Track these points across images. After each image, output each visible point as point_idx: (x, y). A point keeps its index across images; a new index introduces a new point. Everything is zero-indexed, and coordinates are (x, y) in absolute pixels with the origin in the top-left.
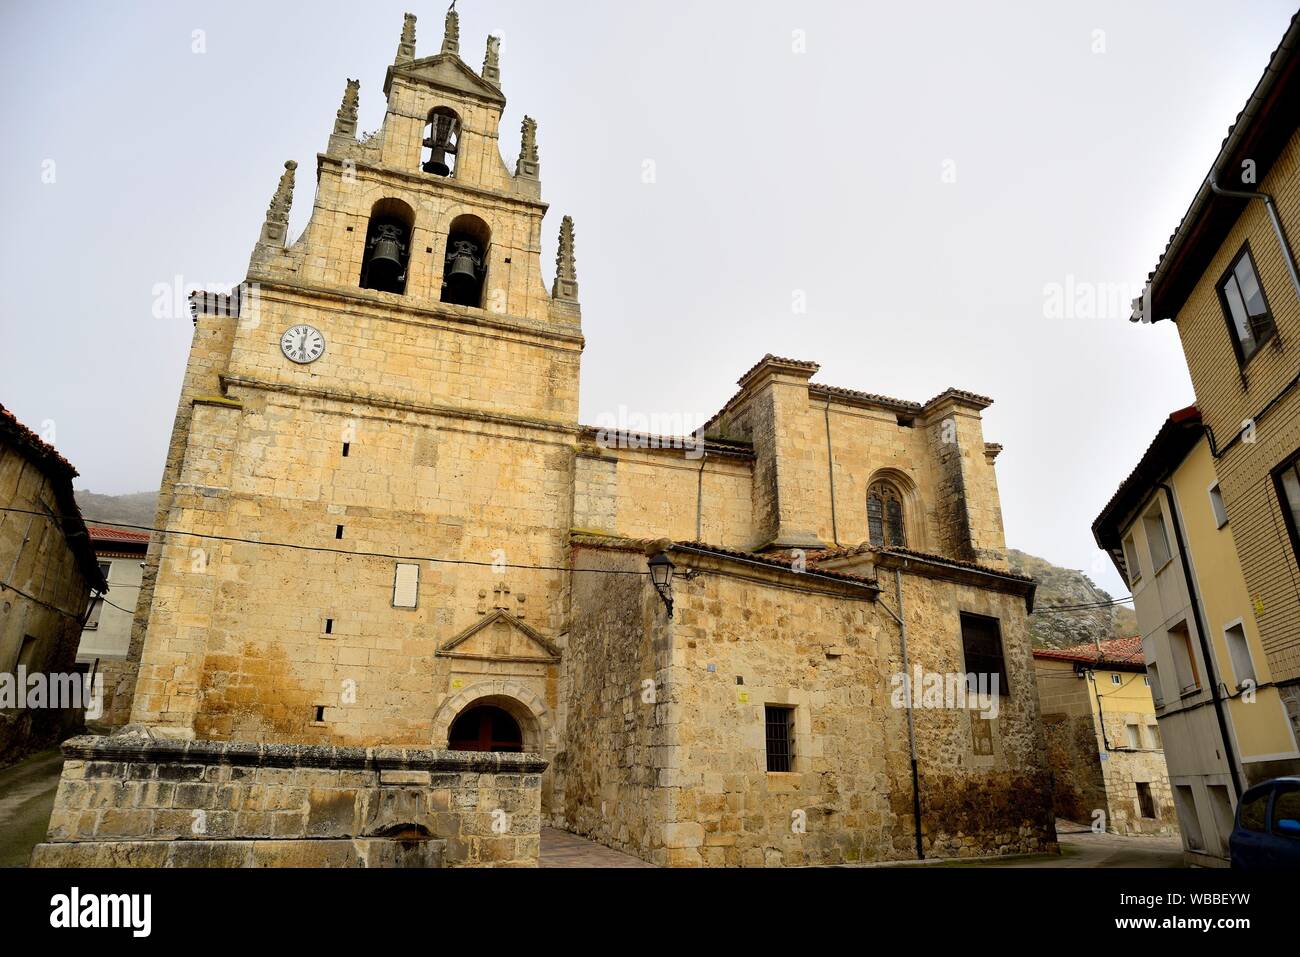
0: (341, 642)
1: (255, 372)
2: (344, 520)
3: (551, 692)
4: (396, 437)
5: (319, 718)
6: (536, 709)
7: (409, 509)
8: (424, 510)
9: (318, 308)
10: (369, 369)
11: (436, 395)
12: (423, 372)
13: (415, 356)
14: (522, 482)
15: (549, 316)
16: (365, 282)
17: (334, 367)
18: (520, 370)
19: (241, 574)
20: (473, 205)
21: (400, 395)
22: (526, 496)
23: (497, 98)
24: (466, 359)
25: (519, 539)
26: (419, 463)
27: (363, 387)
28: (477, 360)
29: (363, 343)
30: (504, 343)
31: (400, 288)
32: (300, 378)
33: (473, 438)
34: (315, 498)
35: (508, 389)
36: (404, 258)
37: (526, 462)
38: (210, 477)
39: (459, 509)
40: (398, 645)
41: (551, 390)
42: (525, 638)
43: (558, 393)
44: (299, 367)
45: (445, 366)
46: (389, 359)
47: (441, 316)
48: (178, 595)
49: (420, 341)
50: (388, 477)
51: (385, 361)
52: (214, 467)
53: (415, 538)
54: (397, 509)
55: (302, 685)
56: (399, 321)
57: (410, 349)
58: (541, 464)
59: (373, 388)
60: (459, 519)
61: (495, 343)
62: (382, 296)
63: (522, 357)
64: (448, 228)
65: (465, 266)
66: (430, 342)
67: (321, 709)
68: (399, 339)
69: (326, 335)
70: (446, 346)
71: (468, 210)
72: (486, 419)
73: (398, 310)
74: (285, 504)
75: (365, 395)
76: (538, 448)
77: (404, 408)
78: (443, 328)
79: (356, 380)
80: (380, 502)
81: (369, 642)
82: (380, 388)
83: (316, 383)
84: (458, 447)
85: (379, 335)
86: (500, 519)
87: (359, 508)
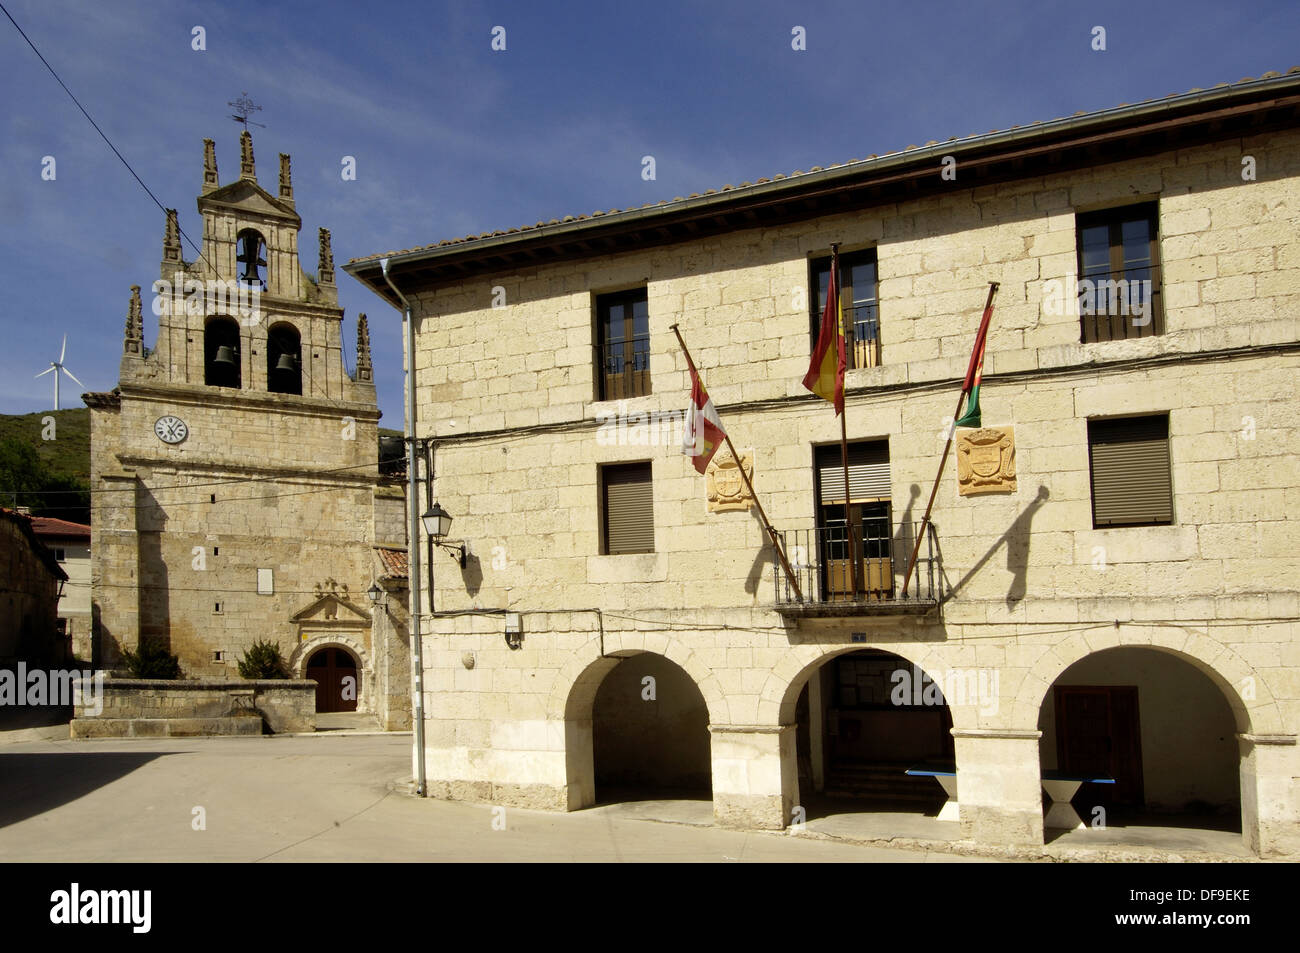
0: (226, 616)
1: (140, 451)
2: (218, 544)
3: (367, 640)
4: (247, 489)
5: (218, 658)
6: (358, 650)
7: (262, 534)
8: (273, 536)
9: (177, 404)
10: (222, 444)
11: (273, 459)
12: (261, 443)
13: (255, 433)
14: (342, 514)
15: (352, 397)
16: (208, 382)
17: (196, 444)
18: (332, 438)
19: (155, 579)
20: (283, 314)
21: (246, 460)
22: (343, 523)
23: (293, 217)
24: (292, 433)
25: (340, 550)
26: (266, 505)
27: (219, 457)
28: (299, 432)
29: (215, 426)
30: (318, 419)
31: (237, 384)
32: (173, 454)
33: (302, 487)
34: (197, 531)
35: (325, 451)
36: (237, 359)
37: (341, 501)
38: (122, 524)
39: (296, 533)
40: (264, 616)
41: (357, 450)
42: (348, 610)
43: (363, 452)
44: (171, 446)
45: (277, 438)
46: (235, 436)
47: (269, 403)
48: (116, 594)
49: (256, 422)
50: (245, 515)
51: (232, 437)
52: (125, 518)
53: (268, 553)
54: (254, 534)
55: (205, 641)
56: (239, 409)
57: (249, 428)
58: (353, 501)
59: (227, 457)
60: (296, 539)
61: (313, 419)
62: (224, 391)
63: (334, 428)
64: (266, 335)
65: (282, 363)
66: (264, 422)
67: (218, 654)
68: (241, 421)
69: (187, 422)
70: (275, 425)
71: (280, 318)
72: (310, 474)
73: (236, 401)
74: (176, 536)
75: (221, 463)
76: (350, 491)
77: (250, 470)
78: (272, 412)
79: (213, 452)
80: (241, 531)
81: (245, 615)
82: (233, 456)
83: (184, 456)
84: (292, 494)
85: (226, 420)
86: (327, 538)
87: (227, 536)
